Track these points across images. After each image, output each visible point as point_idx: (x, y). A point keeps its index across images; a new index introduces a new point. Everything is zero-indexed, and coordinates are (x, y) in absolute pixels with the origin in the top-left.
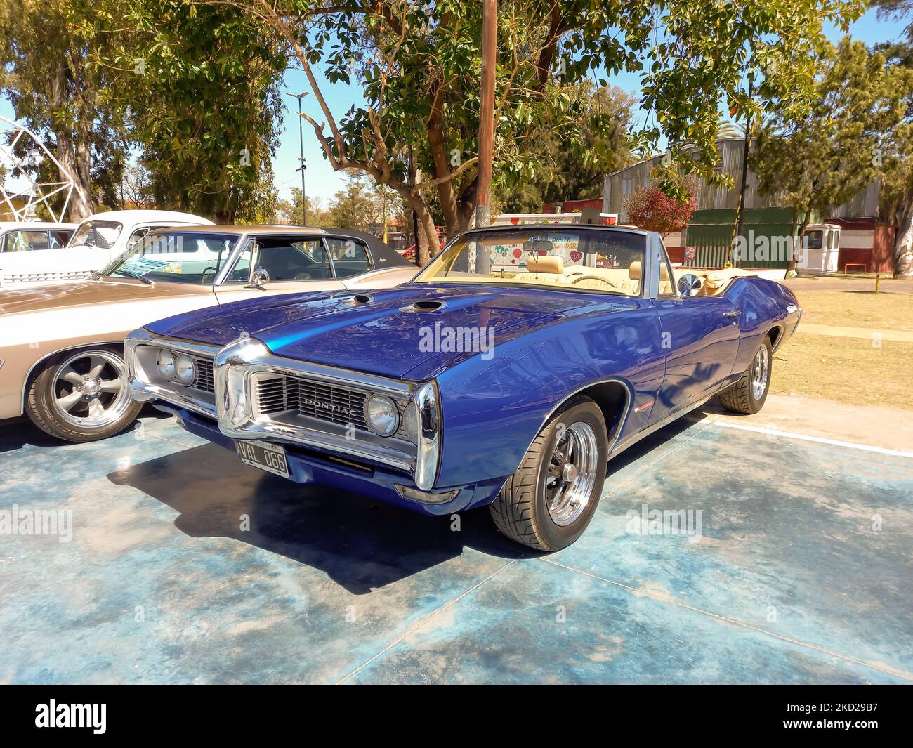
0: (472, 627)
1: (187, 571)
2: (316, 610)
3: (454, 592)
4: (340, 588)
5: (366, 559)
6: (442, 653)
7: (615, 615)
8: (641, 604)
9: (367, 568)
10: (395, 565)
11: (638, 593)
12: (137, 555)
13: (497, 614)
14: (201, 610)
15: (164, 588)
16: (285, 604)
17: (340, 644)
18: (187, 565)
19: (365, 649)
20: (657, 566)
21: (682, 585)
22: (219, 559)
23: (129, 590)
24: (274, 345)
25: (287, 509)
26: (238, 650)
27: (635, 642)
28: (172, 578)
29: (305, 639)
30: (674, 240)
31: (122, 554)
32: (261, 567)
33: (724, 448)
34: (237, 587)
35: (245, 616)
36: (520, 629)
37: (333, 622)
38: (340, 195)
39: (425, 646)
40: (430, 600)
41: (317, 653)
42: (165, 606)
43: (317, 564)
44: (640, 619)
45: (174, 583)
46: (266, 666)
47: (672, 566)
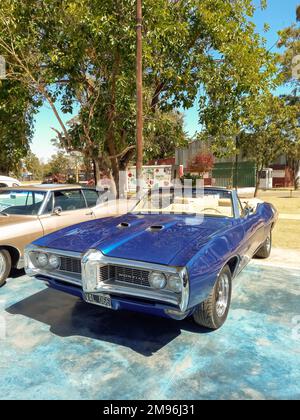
0: (201, 366)
1: (69, 354)
2: (134, 366)
3: (187, 351)
4: (139, 354)
5: (144, 340)
6: (194, 379)
7: (253, 354)
8: (260, 348)
9: (147, 344)
10: (157, 342)
11: (257, 343)
12: (41, 348)
13: (207, 359)
14: (84, 371)
15: (62, 362)
16: (119, 364)
17: (151, 380)
18: (67, 351)
19: (162, 380)
20: (259, 331)
21: (272, 338)
22: (79, 346)
23: (47, 365)
24: (106, 251)
25: (98, 319)
26: (110, 388)
27: (265, 365)
28: (63, 358)
29: (135, 380)
30: (206, 176)
31: (34, 349)
32: (100, 348)
33: (263, 275)
34: (95, 359)
35: (105, 372)
36: (219, 365)
37: (143, 371)
38: (53, 156)
39: (186, 377)
40: (179, 355)
41: (143, 385)
42: (68, 371)
43: (123, 344)
44: (263, 354)
45: (65, 360)
46: (126, 393)
47: (265, 330)
